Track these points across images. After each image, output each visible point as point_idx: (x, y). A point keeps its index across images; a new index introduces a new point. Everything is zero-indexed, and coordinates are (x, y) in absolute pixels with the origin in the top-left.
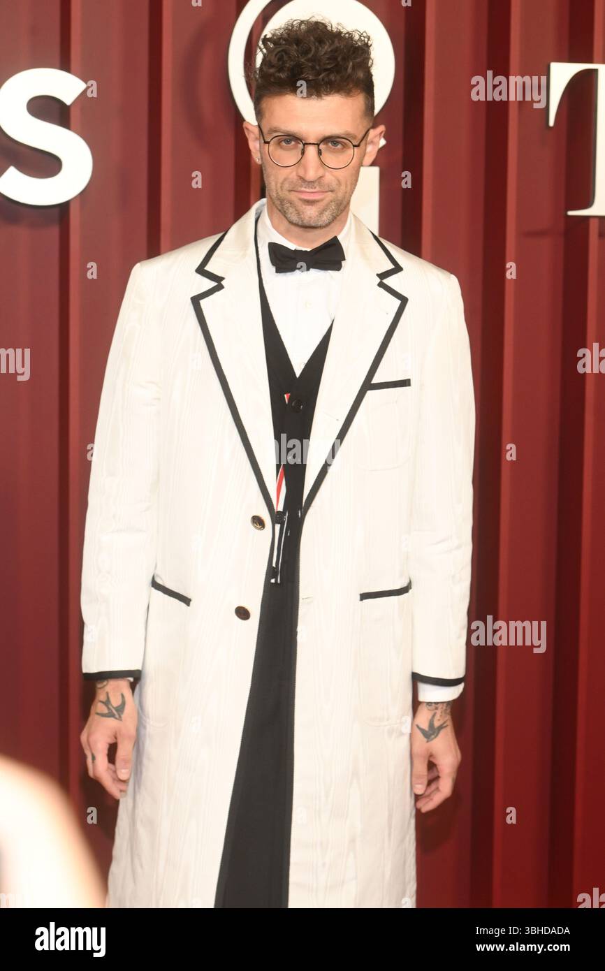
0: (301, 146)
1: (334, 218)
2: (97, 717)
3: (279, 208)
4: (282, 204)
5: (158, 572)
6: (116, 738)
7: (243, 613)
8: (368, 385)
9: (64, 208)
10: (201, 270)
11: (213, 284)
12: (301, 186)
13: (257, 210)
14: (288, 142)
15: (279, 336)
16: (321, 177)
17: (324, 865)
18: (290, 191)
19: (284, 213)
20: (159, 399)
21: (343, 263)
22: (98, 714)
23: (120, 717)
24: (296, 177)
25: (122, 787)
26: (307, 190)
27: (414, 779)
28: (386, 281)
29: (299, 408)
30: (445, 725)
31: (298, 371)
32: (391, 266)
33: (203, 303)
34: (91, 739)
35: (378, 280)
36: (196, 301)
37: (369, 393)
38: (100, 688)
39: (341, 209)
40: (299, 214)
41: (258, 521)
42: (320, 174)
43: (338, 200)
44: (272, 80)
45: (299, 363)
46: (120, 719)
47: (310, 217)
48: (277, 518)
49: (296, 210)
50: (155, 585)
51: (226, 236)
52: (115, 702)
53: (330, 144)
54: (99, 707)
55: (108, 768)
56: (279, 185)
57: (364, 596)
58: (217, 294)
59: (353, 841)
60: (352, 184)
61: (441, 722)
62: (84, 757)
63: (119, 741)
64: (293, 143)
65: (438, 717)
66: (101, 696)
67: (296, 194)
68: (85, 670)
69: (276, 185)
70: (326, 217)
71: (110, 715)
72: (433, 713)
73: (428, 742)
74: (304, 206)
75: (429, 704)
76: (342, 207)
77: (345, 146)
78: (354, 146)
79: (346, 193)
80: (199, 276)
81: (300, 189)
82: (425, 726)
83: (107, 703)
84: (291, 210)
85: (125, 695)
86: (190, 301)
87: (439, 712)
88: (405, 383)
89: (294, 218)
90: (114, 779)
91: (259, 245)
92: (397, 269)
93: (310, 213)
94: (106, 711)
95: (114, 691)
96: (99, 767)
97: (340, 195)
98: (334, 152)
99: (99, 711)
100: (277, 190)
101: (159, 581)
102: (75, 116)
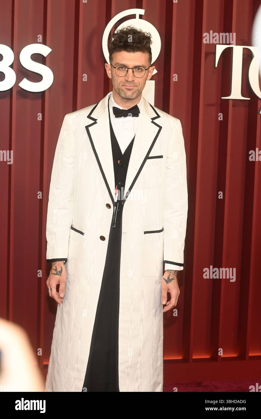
0: (127, 69)
1: (137, 96)
2: (52, 275)
3: (118, 92)
4: (119, 91)
5: (74, 223)
6: (59, 282)
7: (102, 238)
8: (147, 157)
9: (43, 93)
10: (89, 117)
11: (93, 122)
12: (126, 84)
13: (109, 96)
14: (122, 68)
15: (116, 140)
16: (133, 81)
17: (131, 328)
18: (122, 86)
19: (119, 94)
20: (74, 162)
21: (139, 114)
22: (53, 274)
23: (61, 275)
24: (124, 81)
25: (61, 300)
26: (128, 85)
27: (162, 298)
28: (154, 121)
29: (123, 165)
30: (173, 279)
31: (123, 152)
32: (156, 116)
33: (90, 128)
34: (50, 283)
35: (151, 120)
36: (87, 127)
37: (148, 160)
38: (54, 265)
39: (139, 94)
40: (125, 94)
41: (108, 206)
42: (133, 79)
43: (139, 90)
44: (117, 46)
45: (123, 149)
46: (60, 275)
47: (129, 95)
48: (115, 204)
49: (124, 93)
50: (72, 228)
51: (98, 105)
52: (59, 269)
53: (137, 69)
54: (53, 271)
55: (56, 293)
56: (118, 84)
57: (146, 233)
58: (94, 125)
59: (142, 320)
60: (143, 84)
61: (172, 277)
62: (48, 289)
63: (60, 283)
64: (124, 68)
65: (171, 275)
66: (54, 267)
67: (124, 87)
68: (47, 258)
69: (117, 84)
70: (134, 96)
71: (57, 274)
72: (169, 274)
73: (167, 284)
74: (127, 91)
75: (168, 270)
76: (140, 93)
77: (142, 70)
78: (146, 70)
79: (141, 87)
80: (88, 119)
81: (126, 85)
82: (166, 279)
83: (56, 270)
84: (122, 93)
85: (62, 267)
86: (85, 128)
87: (172, 273)
88: (161, 157)
89: (123, 96)
90: (58, 298)
91: (109, 108)
92: (158, 116)
93: (129, 94)
94: (55, 273)
95: (58, 266)
96: (53, 293)
97: (140, 88)
98: (138, 72)
99: (53, 273)
100: (117, 86)
101: (73, 227)
102: (48, 61)
